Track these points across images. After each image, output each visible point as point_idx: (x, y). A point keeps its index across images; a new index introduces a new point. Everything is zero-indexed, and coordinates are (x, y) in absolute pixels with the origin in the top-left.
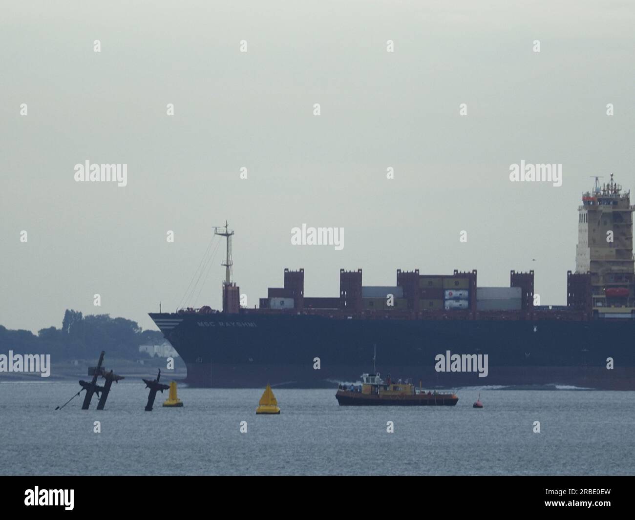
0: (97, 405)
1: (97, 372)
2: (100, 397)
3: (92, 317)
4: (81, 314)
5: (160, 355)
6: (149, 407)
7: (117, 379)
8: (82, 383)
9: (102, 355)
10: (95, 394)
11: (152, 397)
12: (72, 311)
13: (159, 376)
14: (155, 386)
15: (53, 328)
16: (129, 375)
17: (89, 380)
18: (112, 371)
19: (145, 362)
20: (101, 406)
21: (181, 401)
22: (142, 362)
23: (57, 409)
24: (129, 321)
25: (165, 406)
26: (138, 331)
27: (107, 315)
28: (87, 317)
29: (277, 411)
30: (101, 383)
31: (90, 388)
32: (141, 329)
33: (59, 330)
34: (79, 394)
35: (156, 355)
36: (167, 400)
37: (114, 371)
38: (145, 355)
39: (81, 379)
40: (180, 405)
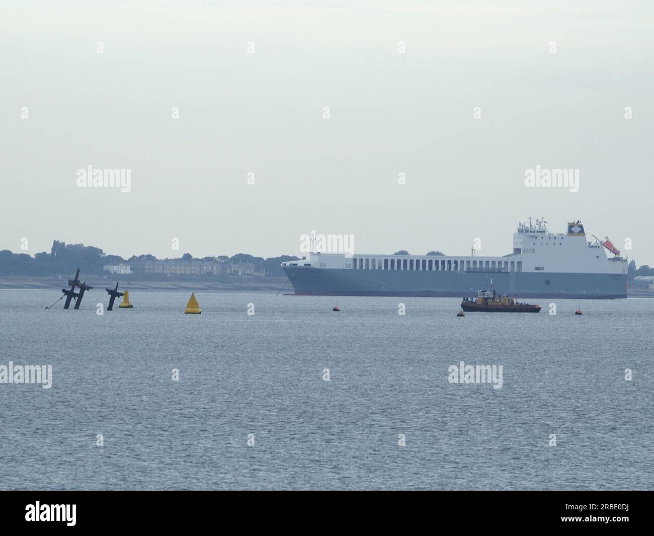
0: (74, 306)
1: (74, 283)
2: (76, 301)
3: (71, 245)
4: (64, 243)
5: (118, 272)
6: (110, 308)
7: (88, 288)
8: (64, 291)
9: (78, 272)
10: (73, 298)
11: (112, 302)
12: (58, 241)
13: (117, 286)
14: (114, 294)
15: (44, 253)
16: (96, 286)
17: (69, 289)
18: (85, 283)
19: (108, 277)
20: (77, 307)
21: (131, 304)
22: (105, 277)
23: (46, 308)
24: (97, 249)
25: (120, 307)
26: (103, 255)
27: (82, 244)
28: (68, 246)
29: (199, 312)
30: (77, 291)
31: (70, 294)
32: (105, 254)
33: (48, 254)
34: (62, 298)
35: (115, 273)
36: (122, 303)
37: (86, 283)
38: (108, 272)
39: (65, 288)
40: (131, 307)
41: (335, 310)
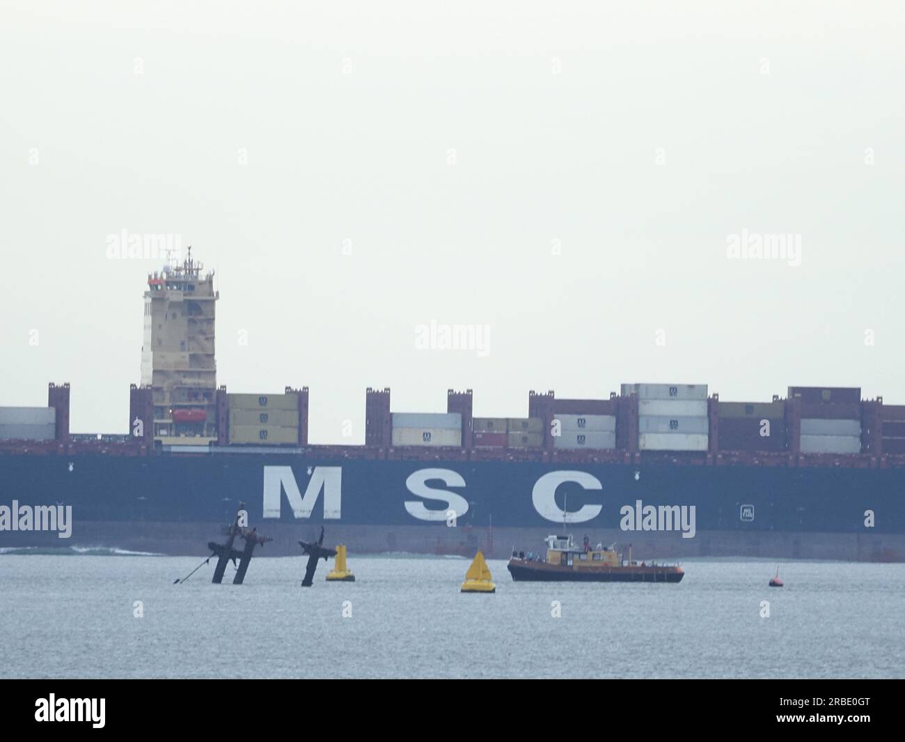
0: (233, 578)
1: (234, 530)
2: (237, 568)
6: (307, 582)
7: (263, 540)
8: (211, 546)
10: (230, 561)
11: (311, 568)
13: (321, 539)
14: (316, 552)
17: (222, 542)
18: (255, 529)
20: (239, 579)
21: (351, 573)
25: (329, 579)
29: (491, 589)
31: (225, 553)
34: (207, 562)
36: (332, 571)
40: (351, 578)
41: (773, 584)
